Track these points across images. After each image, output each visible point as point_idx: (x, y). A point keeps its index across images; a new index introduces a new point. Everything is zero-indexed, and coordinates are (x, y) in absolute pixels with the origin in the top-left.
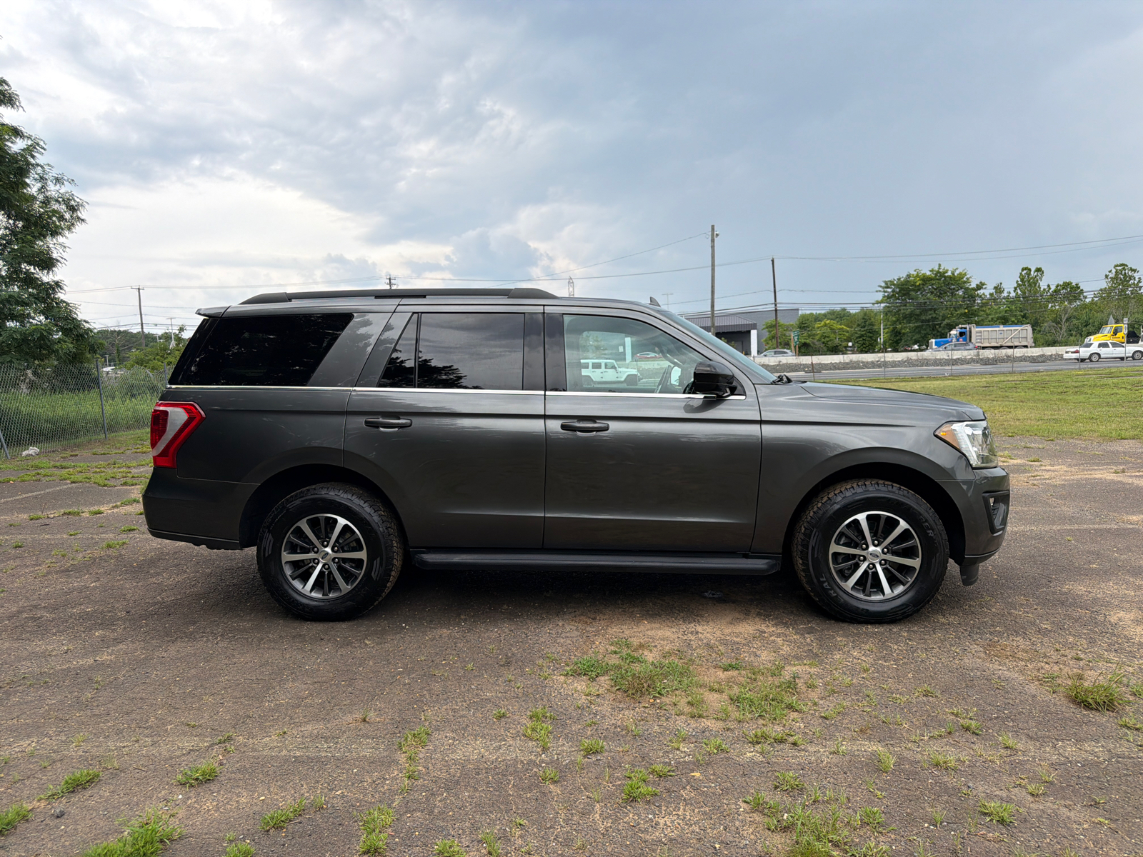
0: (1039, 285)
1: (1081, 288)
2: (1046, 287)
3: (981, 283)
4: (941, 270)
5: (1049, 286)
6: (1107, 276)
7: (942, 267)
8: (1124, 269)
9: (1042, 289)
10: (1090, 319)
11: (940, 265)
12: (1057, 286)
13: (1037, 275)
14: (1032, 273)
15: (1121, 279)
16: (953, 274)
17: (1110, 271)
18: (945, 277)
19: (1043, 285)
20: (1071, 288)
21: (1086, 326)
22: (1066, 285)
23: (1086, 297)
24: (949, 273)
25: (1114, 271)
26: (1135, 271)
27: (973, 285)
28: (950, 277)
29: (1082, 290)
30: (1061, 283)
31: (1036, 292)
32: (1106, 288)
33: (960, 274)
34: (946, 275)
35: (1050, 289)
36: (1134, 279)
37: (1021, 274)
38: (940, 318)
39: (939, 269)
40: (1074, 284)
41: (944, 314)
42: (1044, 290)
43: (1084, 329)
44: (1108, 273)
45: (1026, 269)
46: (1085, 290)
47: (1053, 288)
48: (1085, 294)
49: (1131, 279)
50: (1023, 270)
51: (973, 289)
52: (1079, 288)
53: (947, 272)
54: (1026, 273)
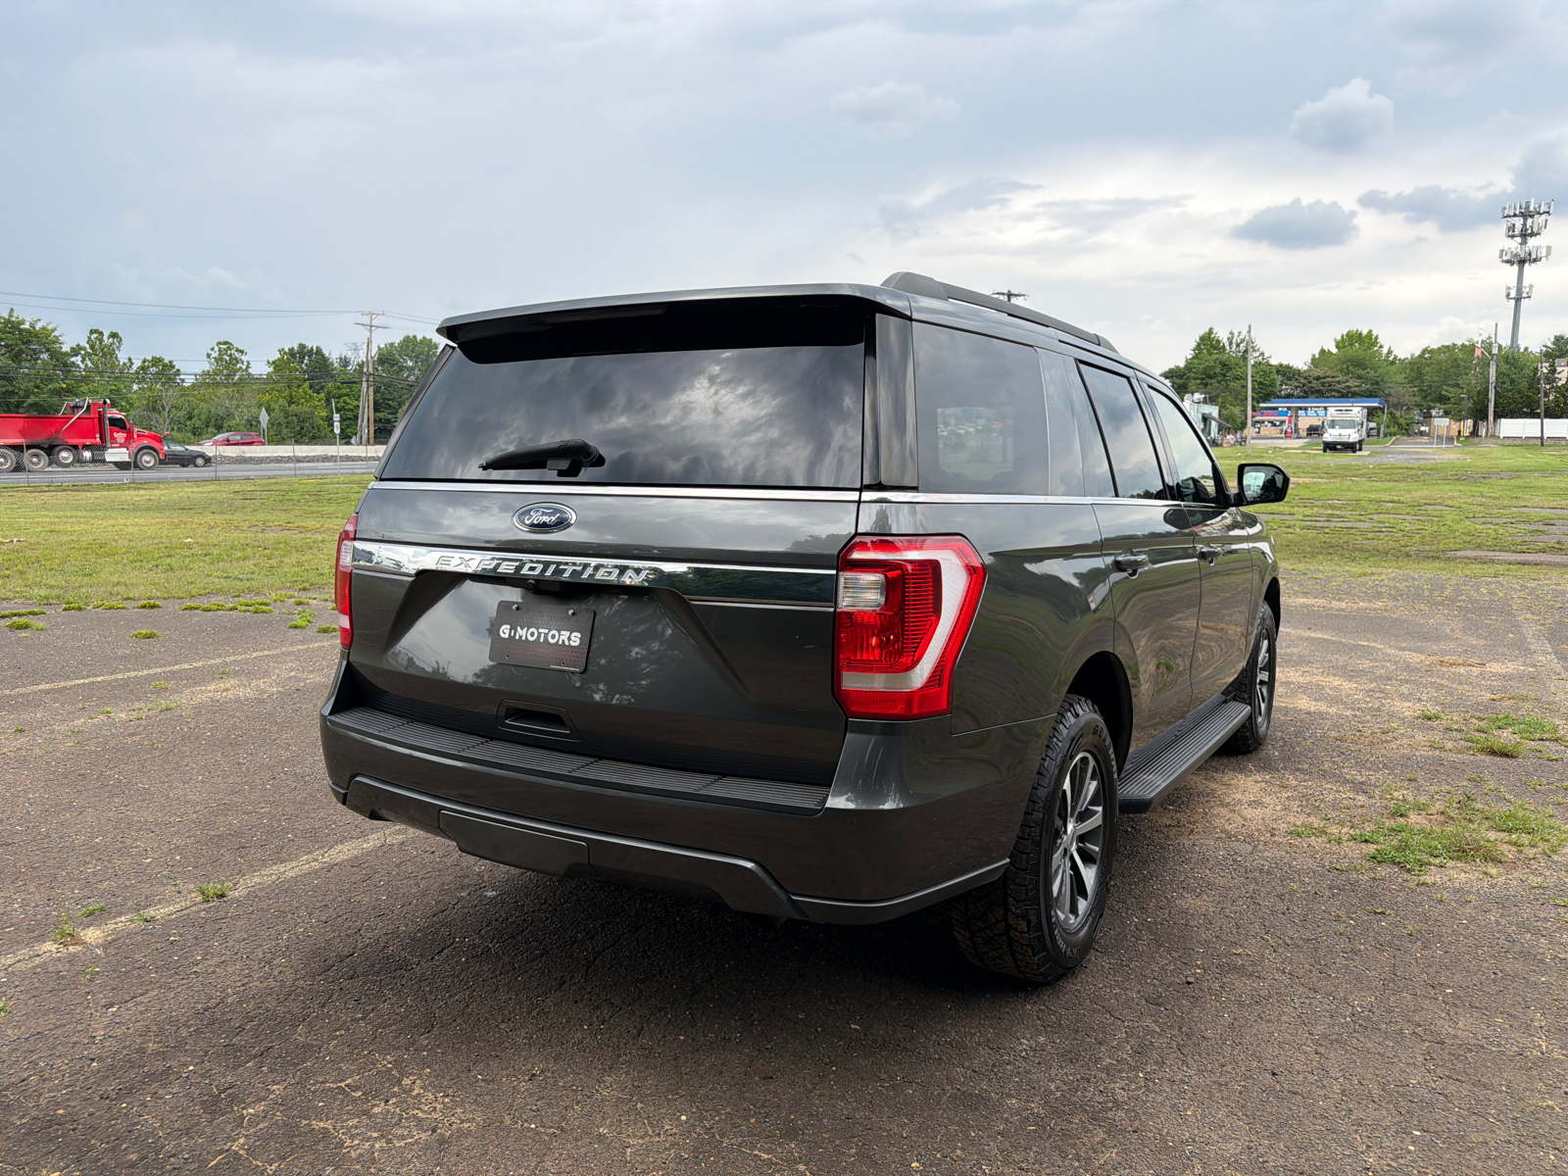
0: (116, 357)
1: (177, 367)
2: (127, 361)
3: (78, 345)
4: (13, 319)
5: (130, 359)
6: (209, 356)
7: (15, 314)
8: (228, 348)
9: (121, 363)
10: (193, 409)
11: (12, 310)
12: (144, 361)
13: (114, 343)
14: (105, 338)
15: (226, 362)
16: (34, 328)
17: (212, 349)
18: (21, 331)
19: (122, 357)
20: (164, 366)
21: (190, 418)
22: (156, 361)
23: (183, 381)
24: (27, 326)
25: (216, 349)
26: (242, 352)
27: (66, 348)
28: (26, 330)
29: (178, 370)
30: (150, 358)
31: (113, 366)
32: (209, 371)
33: (44, 328)
34: (22, 327)
35: (132, 364)
36: (243, 362)
37: (89, 338)
38: (22, 393)
39: (11, 316)
40: (166, 361)
41: (27, 387)
42: (125, 364)
43: (188, 423)
44: (210, 352)
45: (96, 331)
46: (182, 371)
47: (137, 364)
48: (182, 377)
49: (238, 363)
50: (92, 332)
51: (66, 354)
52: (173, 367)
53: (23, 324)
54: (97, 338)
